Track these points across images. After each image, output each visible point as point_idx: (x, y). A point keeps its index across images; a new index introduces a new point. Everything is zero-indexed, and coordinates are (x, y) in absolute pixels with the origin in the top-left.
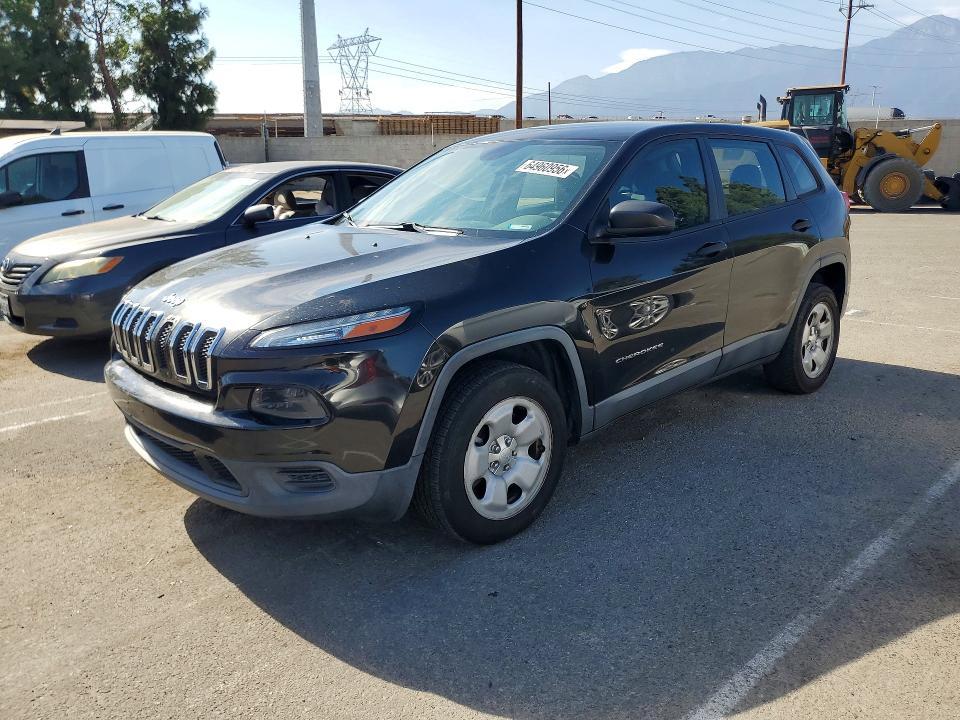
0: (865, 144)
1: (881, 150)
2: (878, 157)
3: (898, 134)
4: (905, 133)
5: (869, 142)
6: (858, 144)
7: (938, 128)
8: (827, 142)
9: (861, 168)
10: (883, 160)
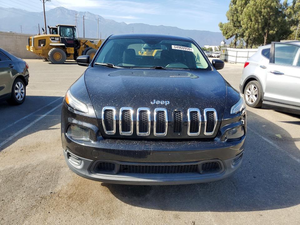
0: (83, 44)
1: (87, 46)
2: (87, 49)
3: (91, 42)
4: (92, 42)
5: (84, 44)
6: (81, 44)
7: (100, 41)
8: (73, 42)
9: (83, 51)
10: (89, 49)
